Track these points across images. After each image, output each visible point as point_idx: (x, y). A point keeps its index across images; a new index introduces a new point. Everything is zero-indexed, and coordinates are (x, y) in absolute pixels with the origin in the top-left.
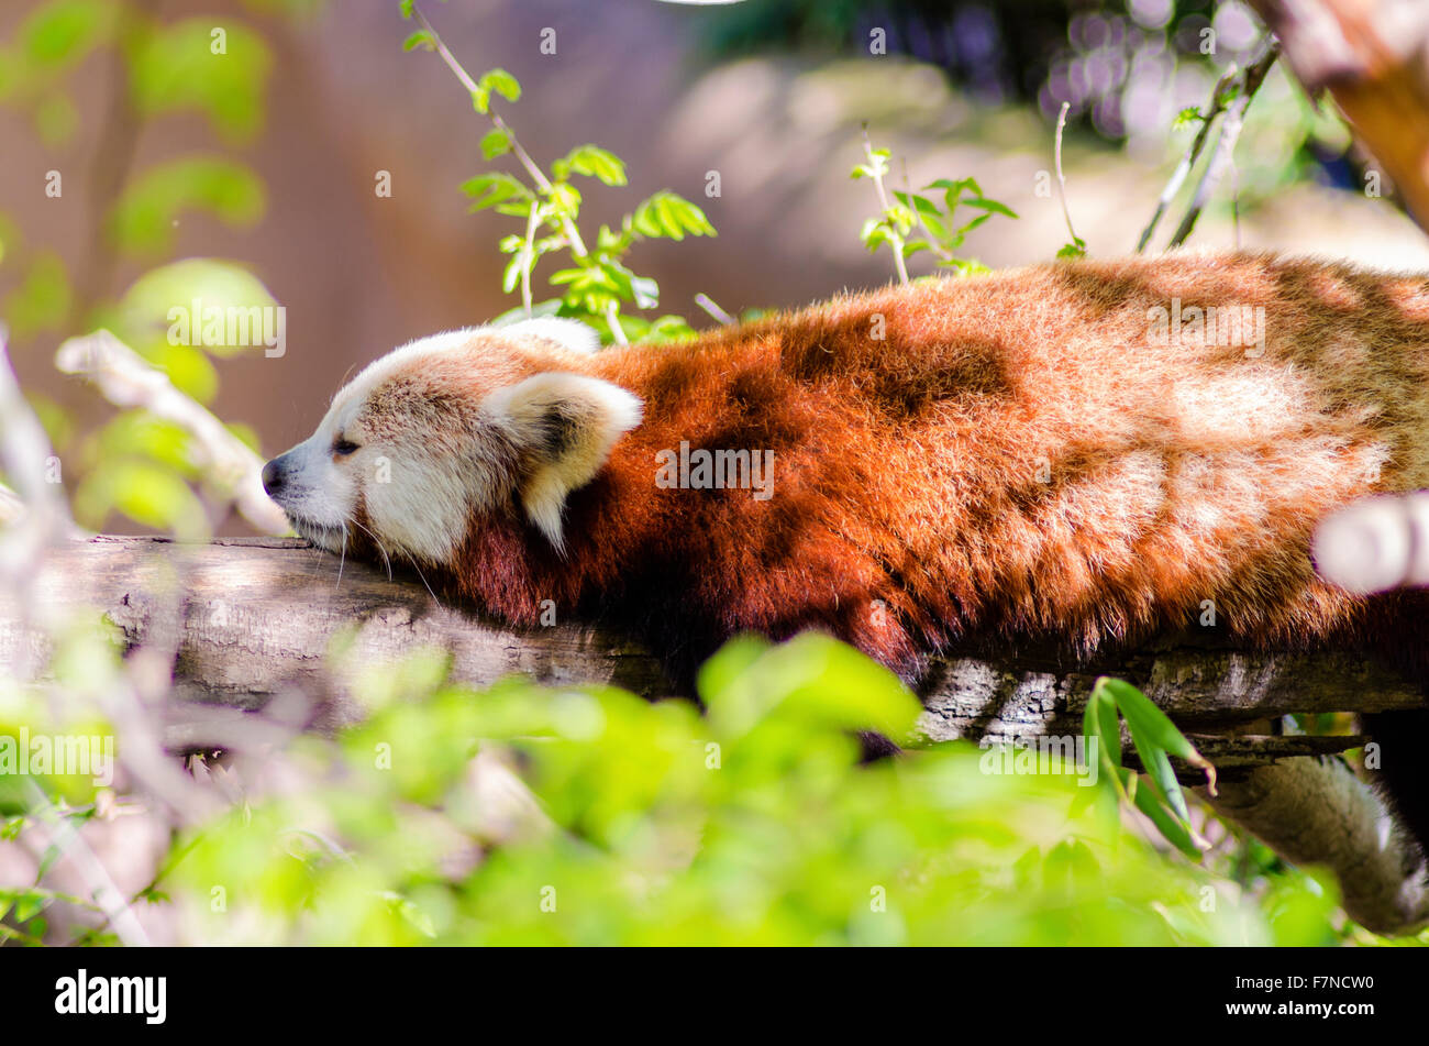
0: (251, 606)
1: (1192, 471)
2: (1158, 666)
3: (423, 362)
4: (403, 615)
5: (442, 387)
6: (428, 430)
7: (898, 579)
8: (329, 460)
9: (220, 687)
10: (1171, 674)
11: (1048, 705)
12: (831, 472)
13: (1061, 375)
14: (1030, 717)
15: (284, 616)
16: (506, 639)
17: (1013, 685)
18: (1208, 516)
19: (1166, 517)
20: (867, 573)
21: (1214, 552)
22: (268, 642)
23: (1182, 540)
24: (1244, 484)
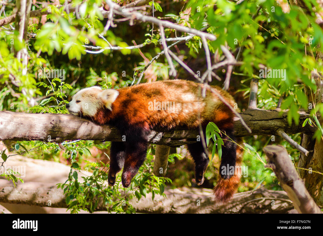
0: (68, 122)
1: (185, 105)
2: (175, 131)
3: (87, 91)
4: (87, 123)
5: (92, 93)
6: (91, 99)
7: (149, 119)
8: (76, 103)
9: (64, 132)
10: (176, 132)
11: (161, 136)
12: (141, 105)
13: (168, 94)
14: (159, 138)
15: (72, 123)
16: (99, 127)
17: (158, 133)
18: (186, 111)
19: (182, 111)
20: (145, 118)
21: (187, 116)
22: (70, 127)
23: (184, 114)
24: (191, 107)
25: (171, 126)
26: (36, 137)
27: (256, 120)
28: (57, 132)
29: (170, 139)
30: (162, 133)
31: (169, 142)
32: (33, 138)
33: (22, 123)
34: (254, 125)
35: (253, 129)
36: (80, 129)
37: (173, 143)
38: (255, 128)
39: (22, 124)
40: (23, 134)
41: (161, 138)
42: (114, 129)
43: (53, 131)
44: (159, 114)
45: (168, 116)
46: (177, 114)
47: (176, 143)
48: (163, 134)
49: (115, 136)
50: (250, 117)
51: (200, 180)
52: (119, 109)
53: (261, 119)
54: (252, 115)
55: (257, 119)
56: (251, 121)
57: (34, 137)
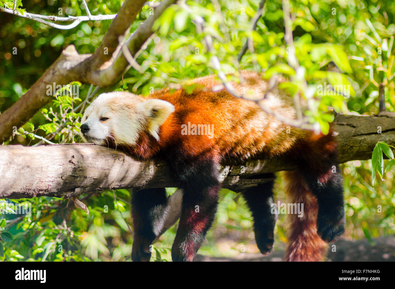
0: (94, 158)
4: (122, 158)
6: (127, 113)
7: (218, 143)
9: (88, 177)
15: (101, 159)
16: (139, 163)
18: (274, 125)
19: (268, 126)
20: (213, 142)
22: (99, 166)
23: (270, 131)
25: (249, 155)
26: (45, 191)
27: (362, 135)
28: (79, 179)
29: (238, 177)
30: (229, 167)
31: (237, 183)
32: (40, 192)
33: (28, 165)
34: (360, 143)
35: (359, 150)
36: (112, 169)
37: (241, 183)
38: (361, 148)
39: (28, 167)
40: (27, 185)
41: (226, 176)
42: (162, 165)
43: (74, 176)
44: (233, 133)
45: (246, 136)
46: (261, 132)
47: (245, 184)
48: (230, 169)
49: (160, 179)
50: (352, 130)
51: (269, 247)
52: (173, 129)
53: (369, 132)
54: (355, 125)
55: (363, 133)
56: (355, 136)
57: (42, 190)
